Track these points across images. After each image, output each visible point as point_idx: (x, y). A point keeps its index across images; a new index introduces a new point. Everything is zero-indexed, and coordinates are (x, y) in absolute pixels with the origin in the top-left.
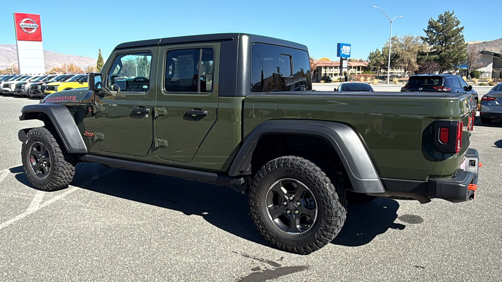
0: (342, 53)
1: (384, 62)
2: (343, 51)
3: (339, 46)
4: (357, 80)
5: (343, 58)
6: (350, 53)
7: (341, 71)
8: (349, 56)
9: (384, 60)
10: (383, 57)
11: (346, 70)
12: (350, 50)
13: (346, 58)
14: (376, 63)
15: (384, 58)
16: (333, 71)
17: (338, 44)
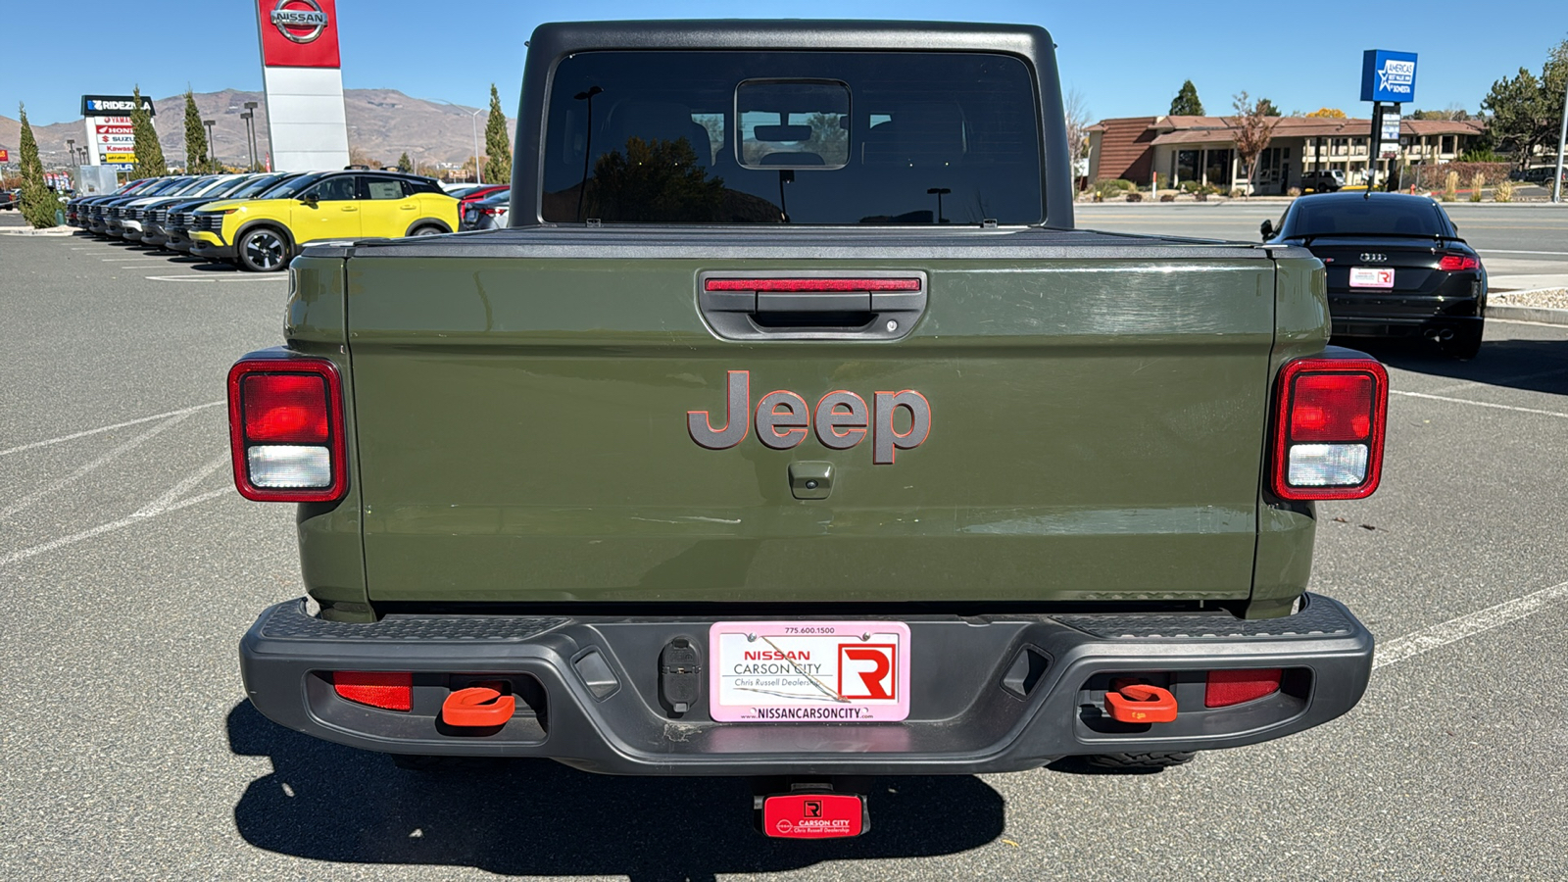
0: (1382, 87)
1: (1547, 115)
2: (1384, 79)
4: (1437, 183)
5: (1382, 104)
6: (1412, 87)
7: (1374, 152)
8: (1409, 98)
9: (1550, 108)
10: (1546, 98)
11: (1395, 147)
12: (1411, 74)
13: (1397, 104)
14: (1514, 123)
15: (1547, 102)
16: (1346, 154)
17: (1366, 53)
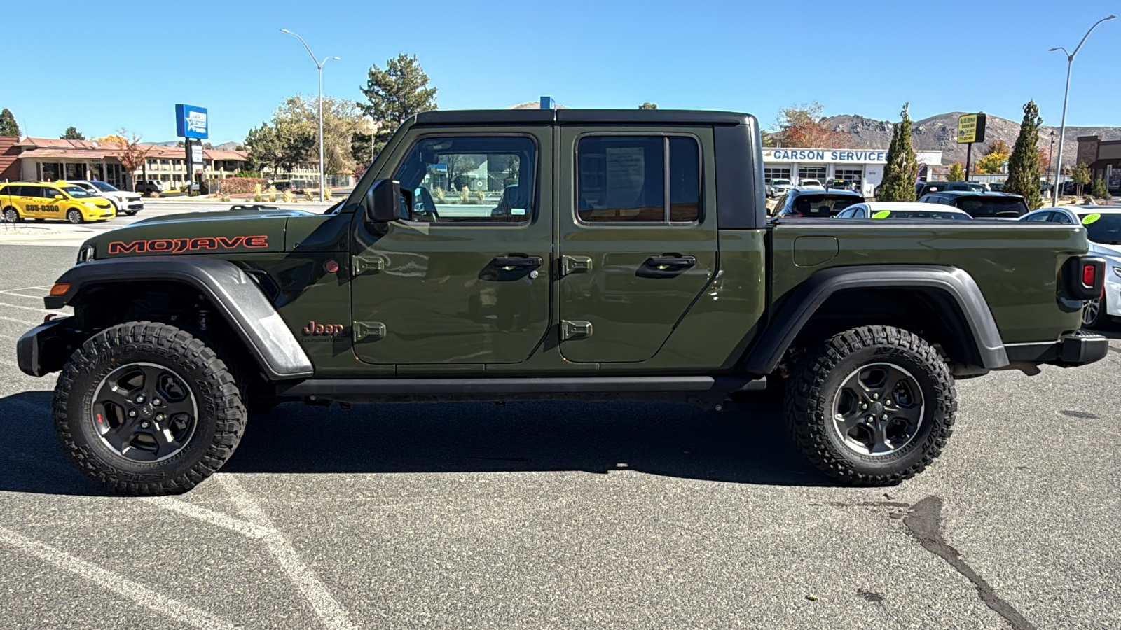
0: (189, 129)
1: (283, 151)
2: (190, 123)
3: (181, 111)
4: (229, 191)
5: (190, 139)
6: (206, 129)
7: (189, 169)
8: (205, 136)
9: (283, 147)
10: (280, 141)
11: (201, 167)
12: (205, 121)
13: (199, 139)
14: (265, 155)
15: (282, 144)
17: (176, 105)
